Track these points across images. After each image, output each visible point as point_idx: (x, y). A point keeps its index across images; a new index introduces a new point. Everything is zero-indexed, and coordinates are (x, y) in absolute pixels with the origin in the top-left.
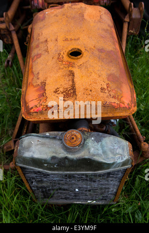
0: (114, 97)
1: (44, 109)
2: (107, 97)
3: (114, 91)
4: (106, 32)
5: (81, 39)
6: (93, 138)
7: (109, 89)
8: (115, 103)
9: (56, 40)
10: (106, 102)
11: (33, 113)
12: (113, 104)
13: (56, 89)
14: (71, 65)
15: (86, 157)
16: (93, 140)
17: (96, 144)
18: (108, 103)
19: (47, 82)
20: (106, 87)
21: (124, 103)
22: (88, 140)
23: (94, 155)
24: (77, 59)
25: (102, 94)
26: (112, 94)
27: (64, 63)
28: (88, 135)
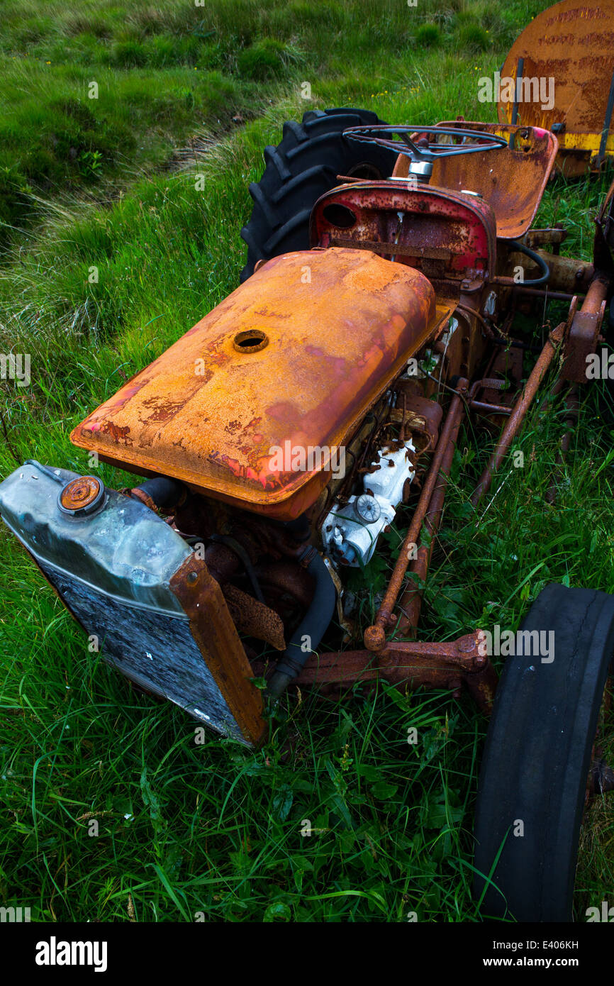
0: (245, 450)
1: (103, 429)
2: (229, 444)
3: (257, 439)
4: (366, 319)
5: (292, 317)
6: (122, 512)
7: (250, 430)
8: (236, 461)
9: (244, 310)
10: (217, 453)
11: (86, 430)
12: (231, 463)
13: (152, 398)
14: (222, 360)
15: (77, 540)
16: (119, 515)
17: (121, 525)
18: (219, 457)
19: (152, 381)
20: (245, 423)
21: (258, 472)
22: (111, 510)
23: (96, 544)
24: (246, 352)
25: (221, 434)
26: (247, 441)
27: (213, 354)
28: (119, 502)
